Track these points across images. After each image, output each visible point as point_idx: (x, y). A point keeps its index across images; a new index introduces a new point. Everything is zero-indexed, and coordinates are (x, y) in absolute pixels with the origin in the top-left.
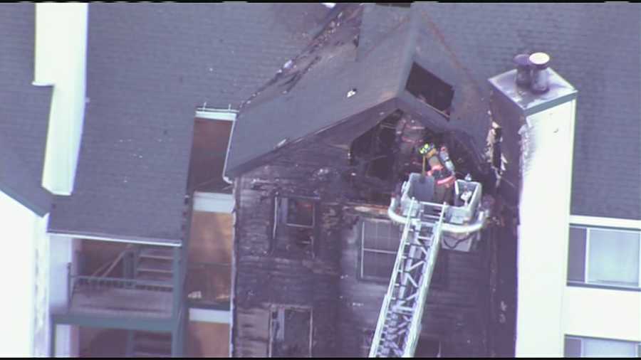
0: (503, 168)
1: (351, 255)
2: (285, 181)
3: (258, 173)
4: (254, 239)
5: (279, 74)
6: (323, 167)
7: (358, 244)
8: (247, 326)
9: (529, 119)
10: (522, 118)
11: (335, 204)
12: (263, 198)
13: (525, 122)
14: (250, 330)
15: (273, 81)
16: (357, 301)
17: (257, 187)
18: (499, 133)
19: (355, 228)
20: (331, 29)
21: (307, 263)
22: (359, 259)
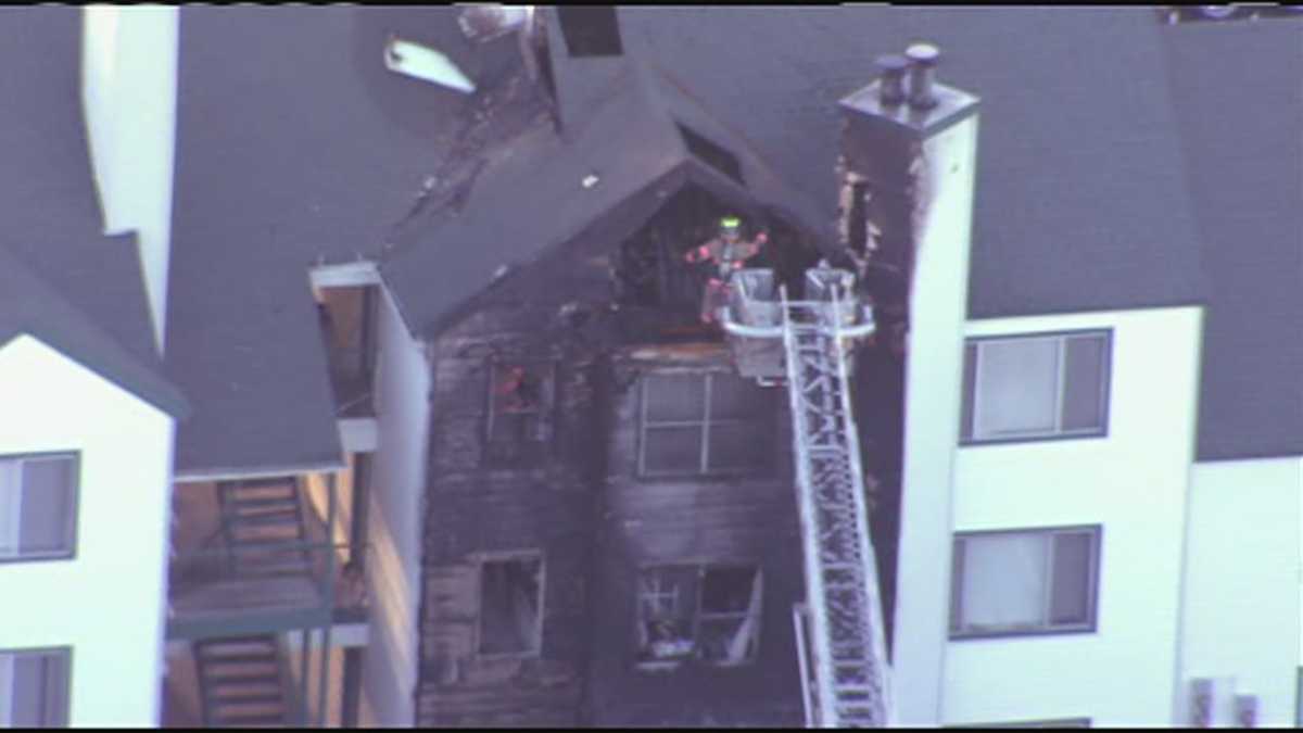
0: (871, 244)
1: (625, 438)
2: (506, 336)
3: (464, 327)
4: (458, 445)
5: (423, 200)
6: (566, 302)
7: (637, 416)
8: (443, 598)
9: (927, 144)
10: (914, 146)
11: (584, 363)
12: (474, 370)
13: (920, 152)
14: (449, 604)
15: (416, 211)
16: (633, 518)
17: (463, 354)
18: (859, 188)
19: (632, 389)
20: (479, 122)
21: (539, 474)
22: (638, 442)
